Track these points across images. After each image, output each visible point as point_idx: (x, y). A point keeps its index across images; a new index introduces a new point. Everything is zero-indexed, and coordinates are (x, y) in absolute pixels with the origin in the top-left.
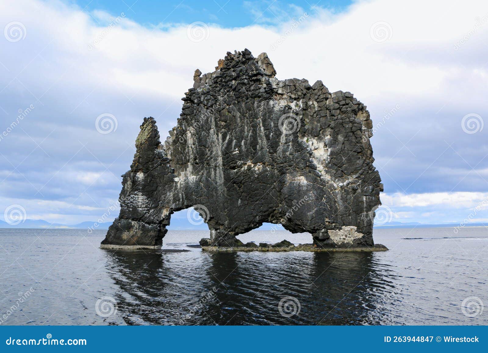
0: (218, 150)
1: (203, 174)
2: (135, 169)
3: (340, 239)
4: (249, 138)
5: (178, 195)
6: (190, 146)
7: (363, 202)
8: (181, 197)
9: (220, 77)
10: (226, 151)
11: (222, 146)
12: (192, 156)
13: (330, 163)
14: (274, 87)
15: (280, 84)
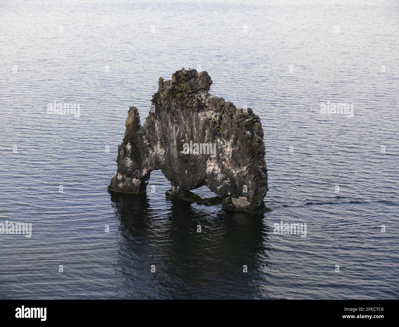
1: (166, 150)
2: (125, 142)
3: (238, 204)
4: (189, 133)
5: (152, 162)
6: (157, 131)
8: (154, 163)
9: (171, 90)
10: (178, 138)
11: (176, 135)
12: (159, 138)
13: (232, 157)
14: (203, 102)
15: (207, 100)
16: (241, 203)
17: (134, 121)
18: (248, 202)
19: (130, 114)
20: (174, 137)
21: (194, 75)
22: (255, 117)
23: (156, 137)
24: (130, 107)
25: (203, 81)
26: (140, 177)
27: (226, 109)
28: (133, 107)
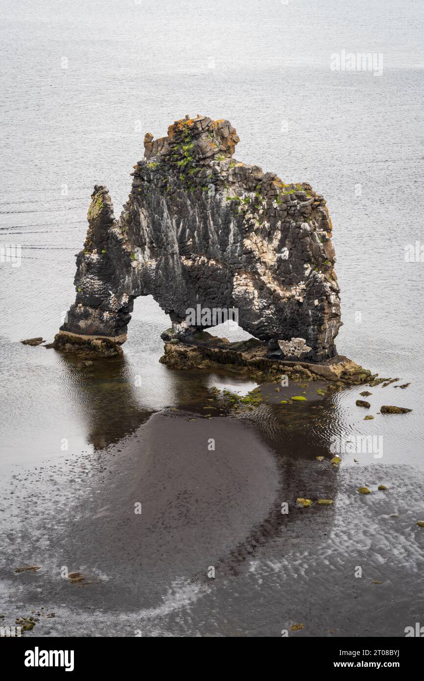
0: (173, 234)
1: (161, 260)
2: (88, 247)
3: (290, 350)
4: (201, 229)
5: (137, 282)
6: (144, 228)
7: (308, 315)
8: (140, 284)
9: (168, 155)
10: (181, 239)
11: (177, 233)
12: (147, 240)
13: (277, 270)
14: (224, 174)
15: (230, 170)
16: (295, 348)
17: (103, 211)
18: (308, 346)
19: (96, 200)
20: (175, 238)
21: (207, 128)
22: (317, 198)
23: (142, 237)
24: (95, 187)
25: (223, 138)
26: (116, 309)
27: (266, 185)
28: (102, 187)
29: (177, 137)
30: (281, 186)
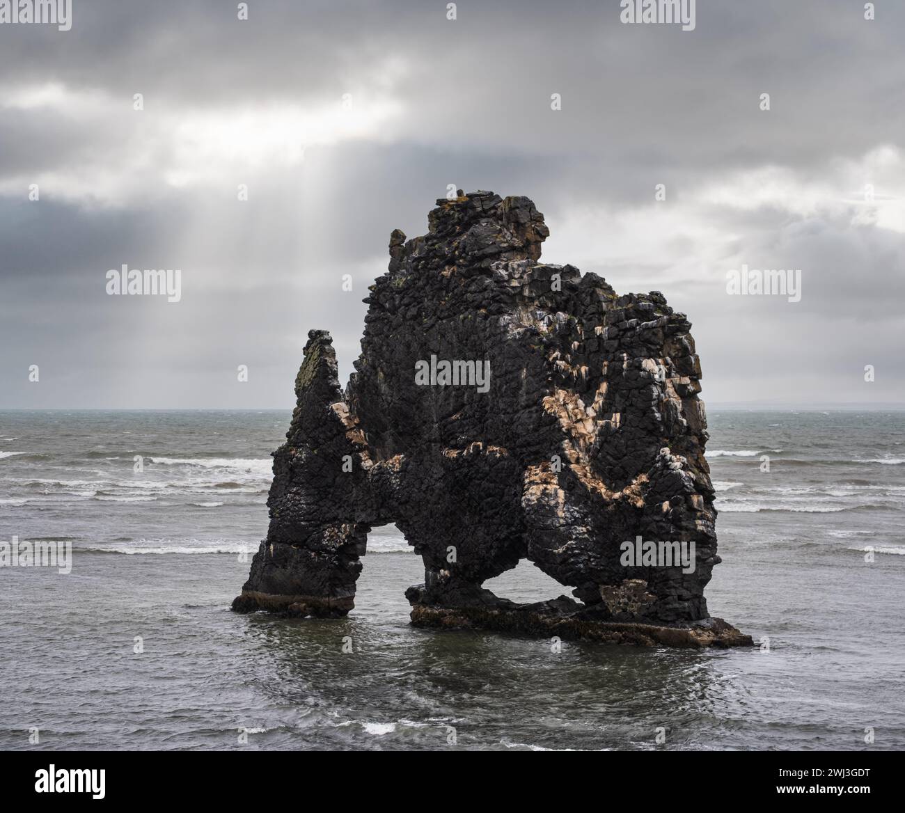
1: (411, 455)
2: (294, 442)
3: (619, 603)
6: (384, 398)
13: (599, 451)
14: (515, 283)
15: (525, 276)
16: (629, 599)
17: (318, 371)
18: (651, 593)
19: (310, 355)
21: (492, 211)
22: (673, 317)
24: (310, 334)
25: (519, 226)
26: (334, 547)
27: (584, 295)
28: (319, 333)
29: (440, 227)
30: (611, 296)
